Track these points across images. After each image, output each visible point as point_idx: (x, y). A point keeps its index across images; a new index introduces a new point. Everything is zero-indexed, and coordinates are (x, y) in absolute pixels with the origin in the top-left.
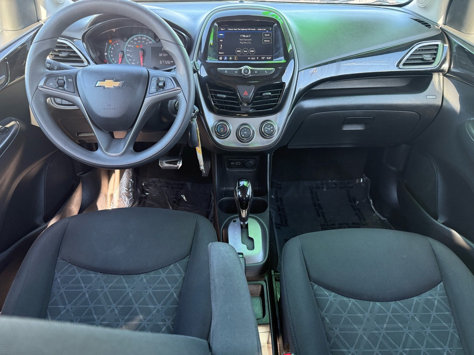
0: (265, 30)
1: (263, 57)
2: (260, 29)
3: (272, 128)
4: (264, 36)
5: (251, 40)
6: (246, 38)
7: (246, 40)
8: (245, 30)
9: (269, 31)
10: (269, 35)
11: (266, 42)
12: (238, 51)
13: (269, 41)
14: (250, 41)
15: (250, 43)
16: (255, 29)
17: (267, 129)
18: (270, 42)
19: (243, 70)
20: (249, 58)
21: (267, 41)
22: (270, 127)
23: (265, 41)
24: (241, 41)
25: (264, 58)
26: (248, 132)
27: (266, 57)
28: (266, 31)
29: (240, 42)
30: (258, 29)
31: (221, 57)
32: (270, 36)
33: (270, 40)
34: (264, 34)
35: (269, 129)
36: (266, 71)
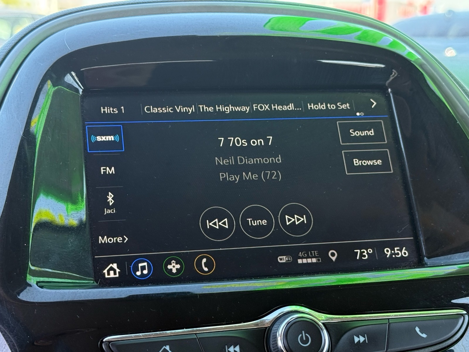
0: (344, 106)
1: (360, 246)
2: (322, 107)
4: (347, 137)
5: (279, 160)
6: (249, 151)
7: (252, 161)
8: (238, 109)
9: (366, 108)
10: (372, 133)
11: (361, 168)
12: (216, 224)
13: (379, 162)
14: (273, 166)
15: (277, 175)
16: (291, 107)
18: (385, 166)
19: (281, 330)
20: (283, 259)
21: (370, 163)
23: (356, 162)
24: (224, 169)
25: (370, 251)
27: (379, 247)
28: (351, 113)
29: (222, 176)
30: (311, 106)
31: (115, 266)
32: (378, 136)
33: (382, 156)
34: (345, 129)
36: (417, 329)
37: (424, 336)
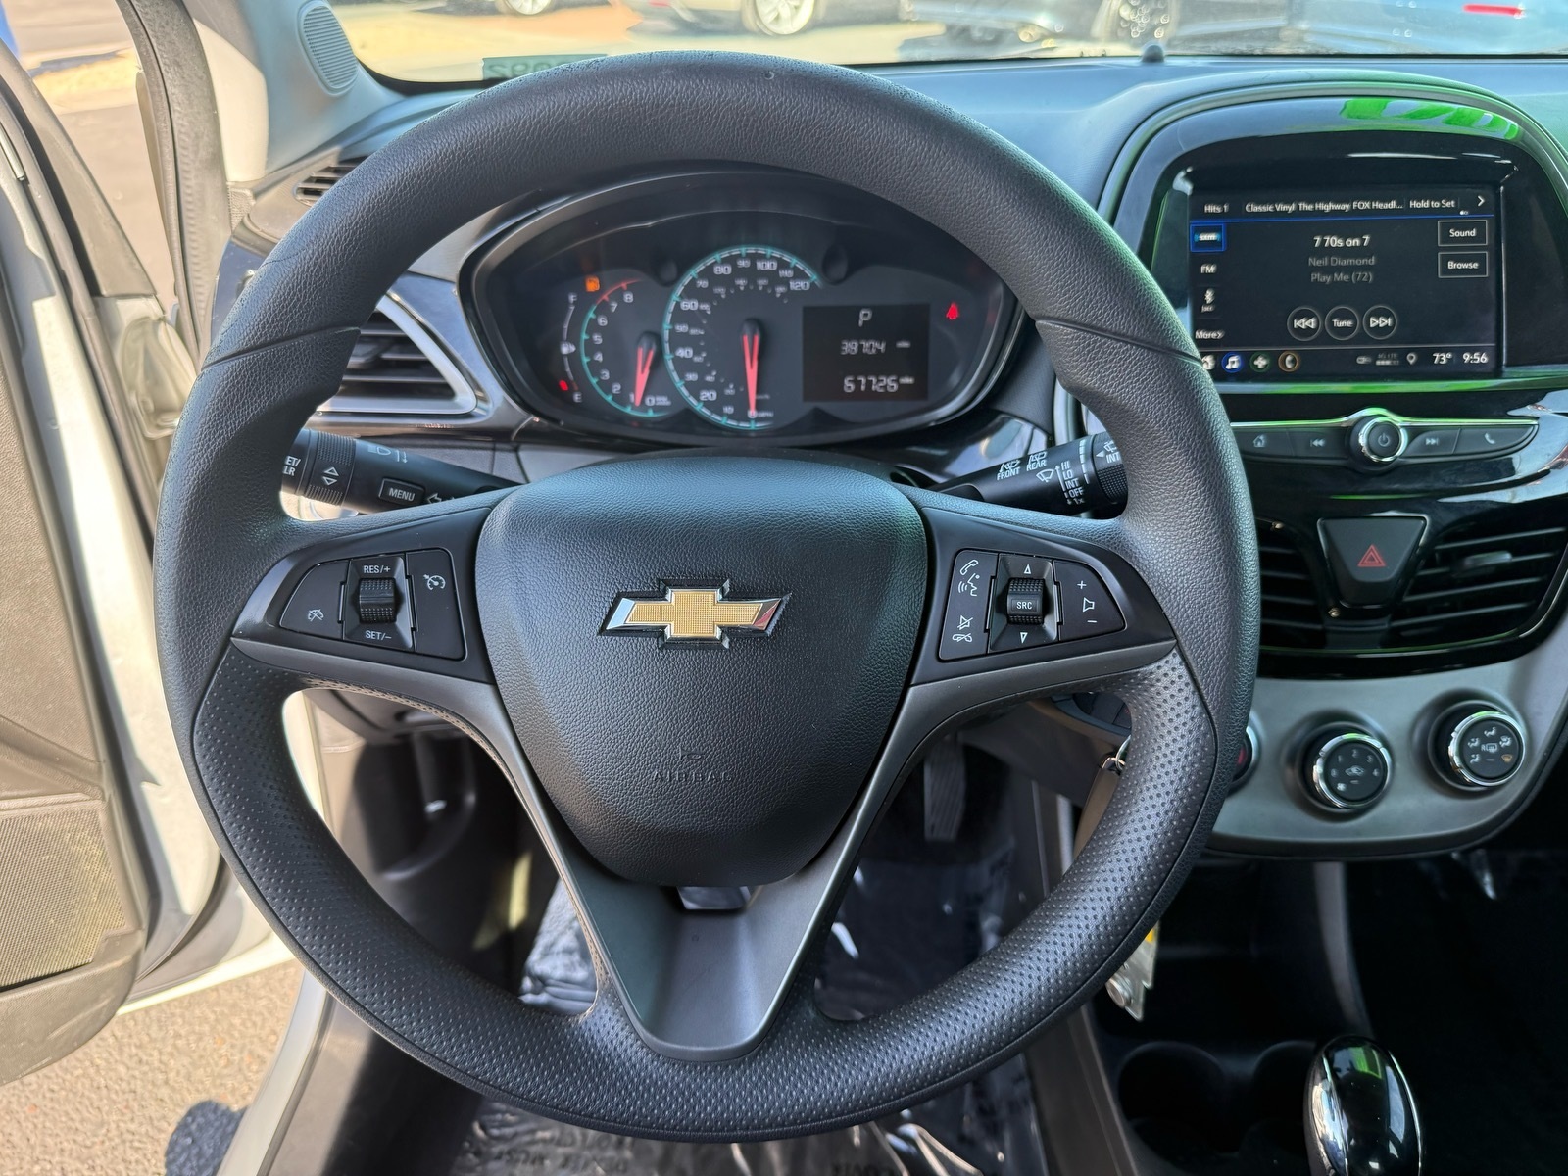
0: (1448, 204)
1: (1440, 350)
2: (1424, 204)
3: (1506, 742)
4: (1447, 238)
5: (1372, 261)
6: (1344, 252)
7: (1345, 262)
8: (1338, 207)
9: (1471, 205)
10: (1473, 233)
11: (1456, 271)
12: (1303, 323)
13: (1475, 265)
14: (1366, 268)
15: (1368, 277)
16: (1393, 204)
17: (1477, 750)
18: (1481, 270)
20: (1363, 360)
21: (1465, 266)
22: (1496, 739)
23: (1451, 265)
24: (1316, 269)
25: (1449, 355)
26: (1369, 768)
27: (1459, 352)
28: (1455, 211)
29: (1316, 276)
30: (1414, 204)
32: (1480, 237)
33: (1480, 259)
34: (1446, 228)
35: (1493, 750)
36: (1487, 436)
37: (1492, 442)
